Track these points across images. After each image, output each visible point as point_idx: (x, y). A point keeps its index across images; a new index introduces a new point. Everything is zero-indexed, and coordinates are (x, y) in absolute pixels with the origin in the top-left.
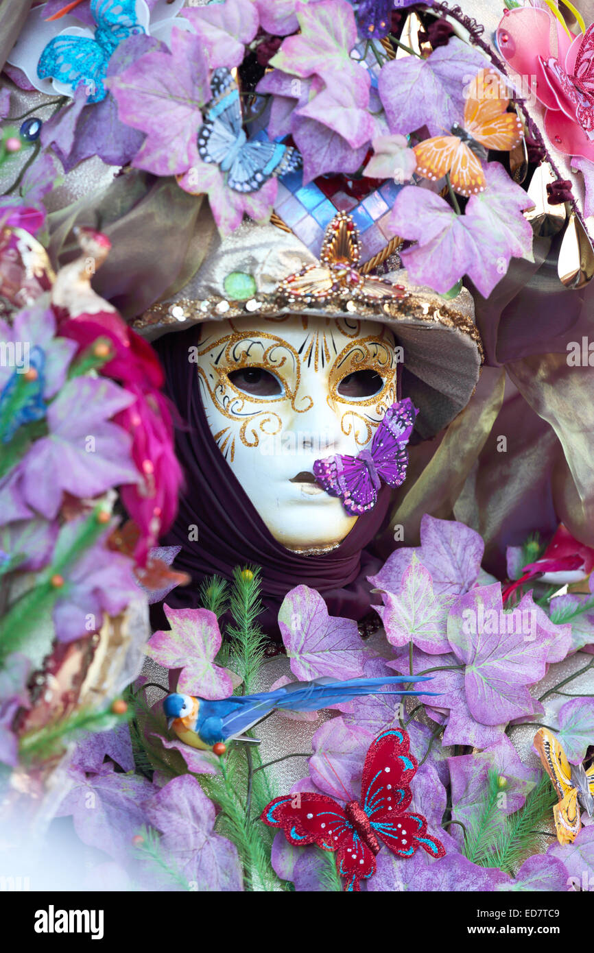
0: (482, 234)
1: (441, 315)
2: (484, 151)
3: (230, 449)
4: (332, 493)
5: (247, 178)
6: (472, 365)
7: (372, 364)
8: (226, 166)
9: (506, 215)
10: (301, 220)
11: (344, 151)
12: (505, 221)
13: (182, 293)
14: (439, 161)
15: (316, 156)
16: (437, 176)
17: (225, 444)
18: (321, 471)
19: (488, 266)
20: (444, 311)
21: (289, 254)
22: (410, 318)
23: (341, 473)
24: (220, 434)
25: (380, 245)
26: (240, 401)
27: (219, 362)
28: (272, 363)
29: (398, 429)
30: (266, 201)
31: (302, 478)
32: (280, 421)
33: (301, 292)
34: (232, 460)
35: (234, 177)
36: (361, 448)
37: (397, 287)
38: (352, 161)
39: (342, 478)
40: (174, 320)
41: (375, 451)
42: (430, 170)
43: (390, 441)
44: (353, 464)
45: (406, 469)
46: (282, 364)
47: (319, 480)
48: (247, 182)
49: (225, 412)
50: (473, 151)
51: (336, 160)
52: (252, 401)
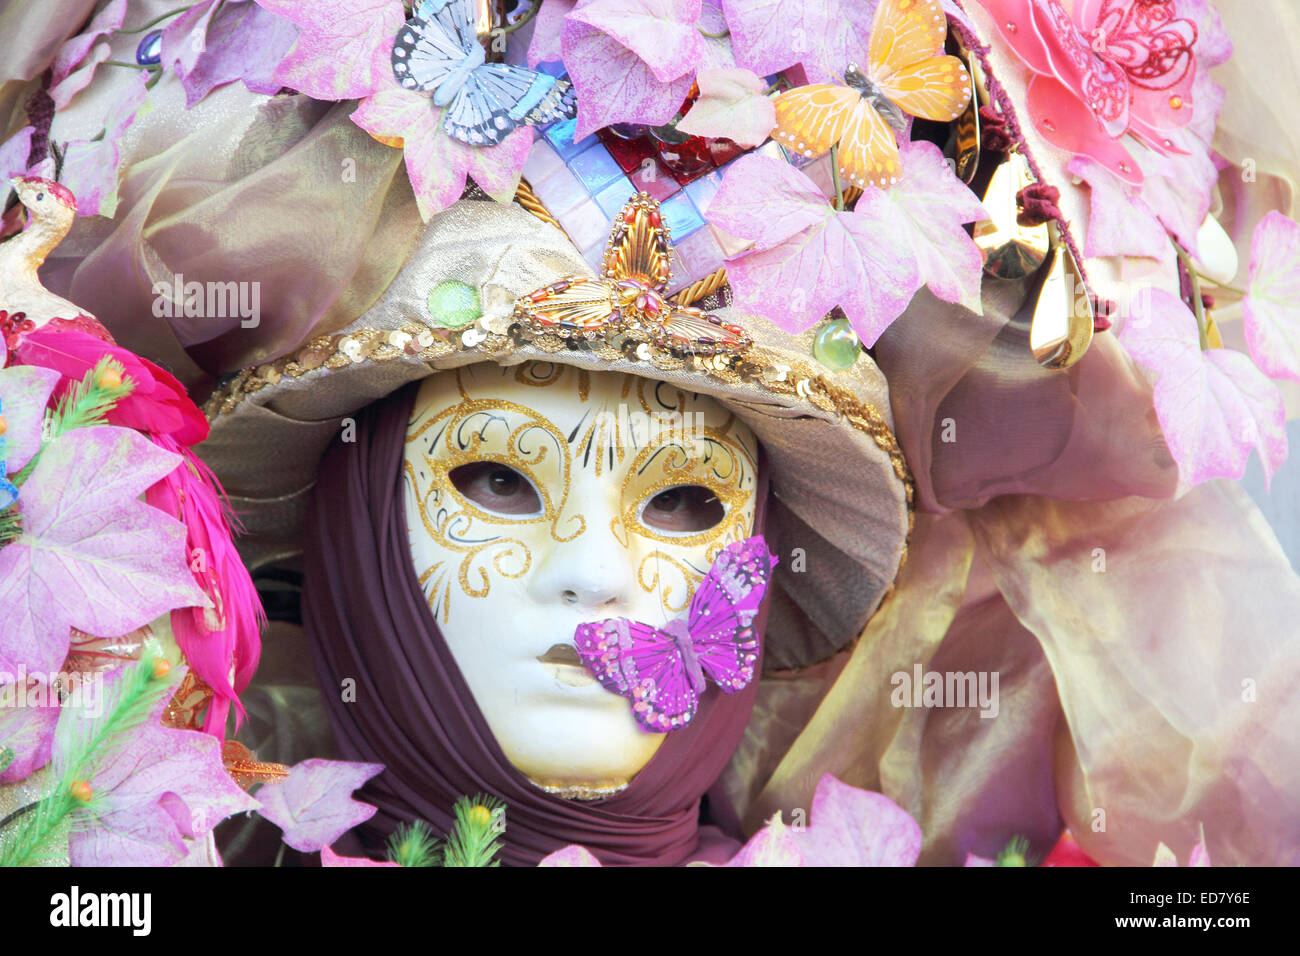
0: (876, 243)
1: (812, 389)
2: (901, 117)
3: (442, 602)
4: (610, 686)
5: (478, 121)
6: (890, 503)
7: (701, 476)
8: (442, 97)
9: (935, 230)
10: (575, 208)
11: (649, 90)
12: (933, 239)
13: (364, 319)
14: (818, 125)
15: (600, 94)
16: (814, 150)
17: (435, 591)
18: (588, 643)
19: (878, 296)
20: (819, 384)
21: (540, 254)
22: (752, 386)
23: (628, 653)
24: (427, 574)
25: (713, 262)
26: (465, 519)
27: (434, 451)
28: (523, 457)
29: (738, 589)
30: (510, 162)
31: (558, 655)
32: (529, 557)
33: (555, 318)
34: (446, 621)
35: (455, 118)
36: (671, 616)
37: (729, 329)
38: (660, 107)
39: (630, 662)
40: (346, 361)
41: (696, 625)
42: (800, 138)
43: (723, 607)
44: (654, 641)
45: (753, 663)
46: (540, 458)
47: (585, 658)
48: (478, 129)
49: (436, 536)
50: (881, 115)
51: (635, 102)
52: (484, 520)
